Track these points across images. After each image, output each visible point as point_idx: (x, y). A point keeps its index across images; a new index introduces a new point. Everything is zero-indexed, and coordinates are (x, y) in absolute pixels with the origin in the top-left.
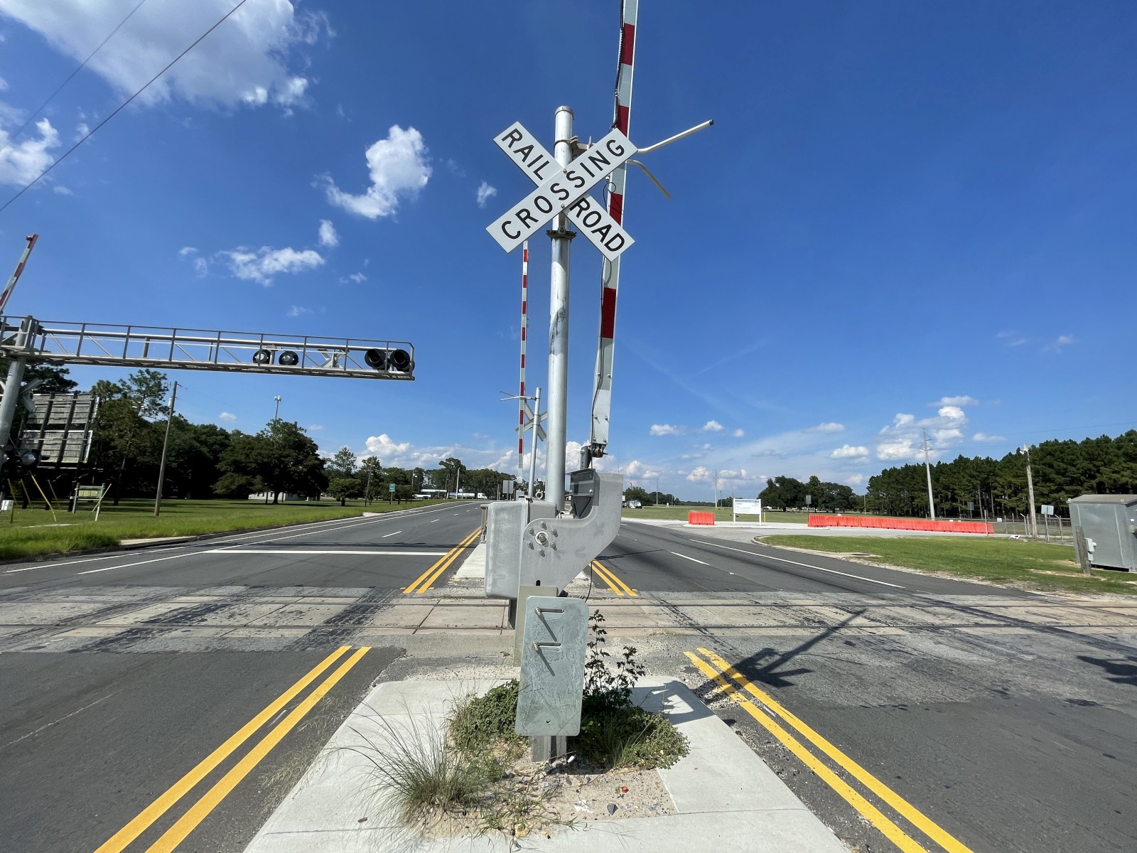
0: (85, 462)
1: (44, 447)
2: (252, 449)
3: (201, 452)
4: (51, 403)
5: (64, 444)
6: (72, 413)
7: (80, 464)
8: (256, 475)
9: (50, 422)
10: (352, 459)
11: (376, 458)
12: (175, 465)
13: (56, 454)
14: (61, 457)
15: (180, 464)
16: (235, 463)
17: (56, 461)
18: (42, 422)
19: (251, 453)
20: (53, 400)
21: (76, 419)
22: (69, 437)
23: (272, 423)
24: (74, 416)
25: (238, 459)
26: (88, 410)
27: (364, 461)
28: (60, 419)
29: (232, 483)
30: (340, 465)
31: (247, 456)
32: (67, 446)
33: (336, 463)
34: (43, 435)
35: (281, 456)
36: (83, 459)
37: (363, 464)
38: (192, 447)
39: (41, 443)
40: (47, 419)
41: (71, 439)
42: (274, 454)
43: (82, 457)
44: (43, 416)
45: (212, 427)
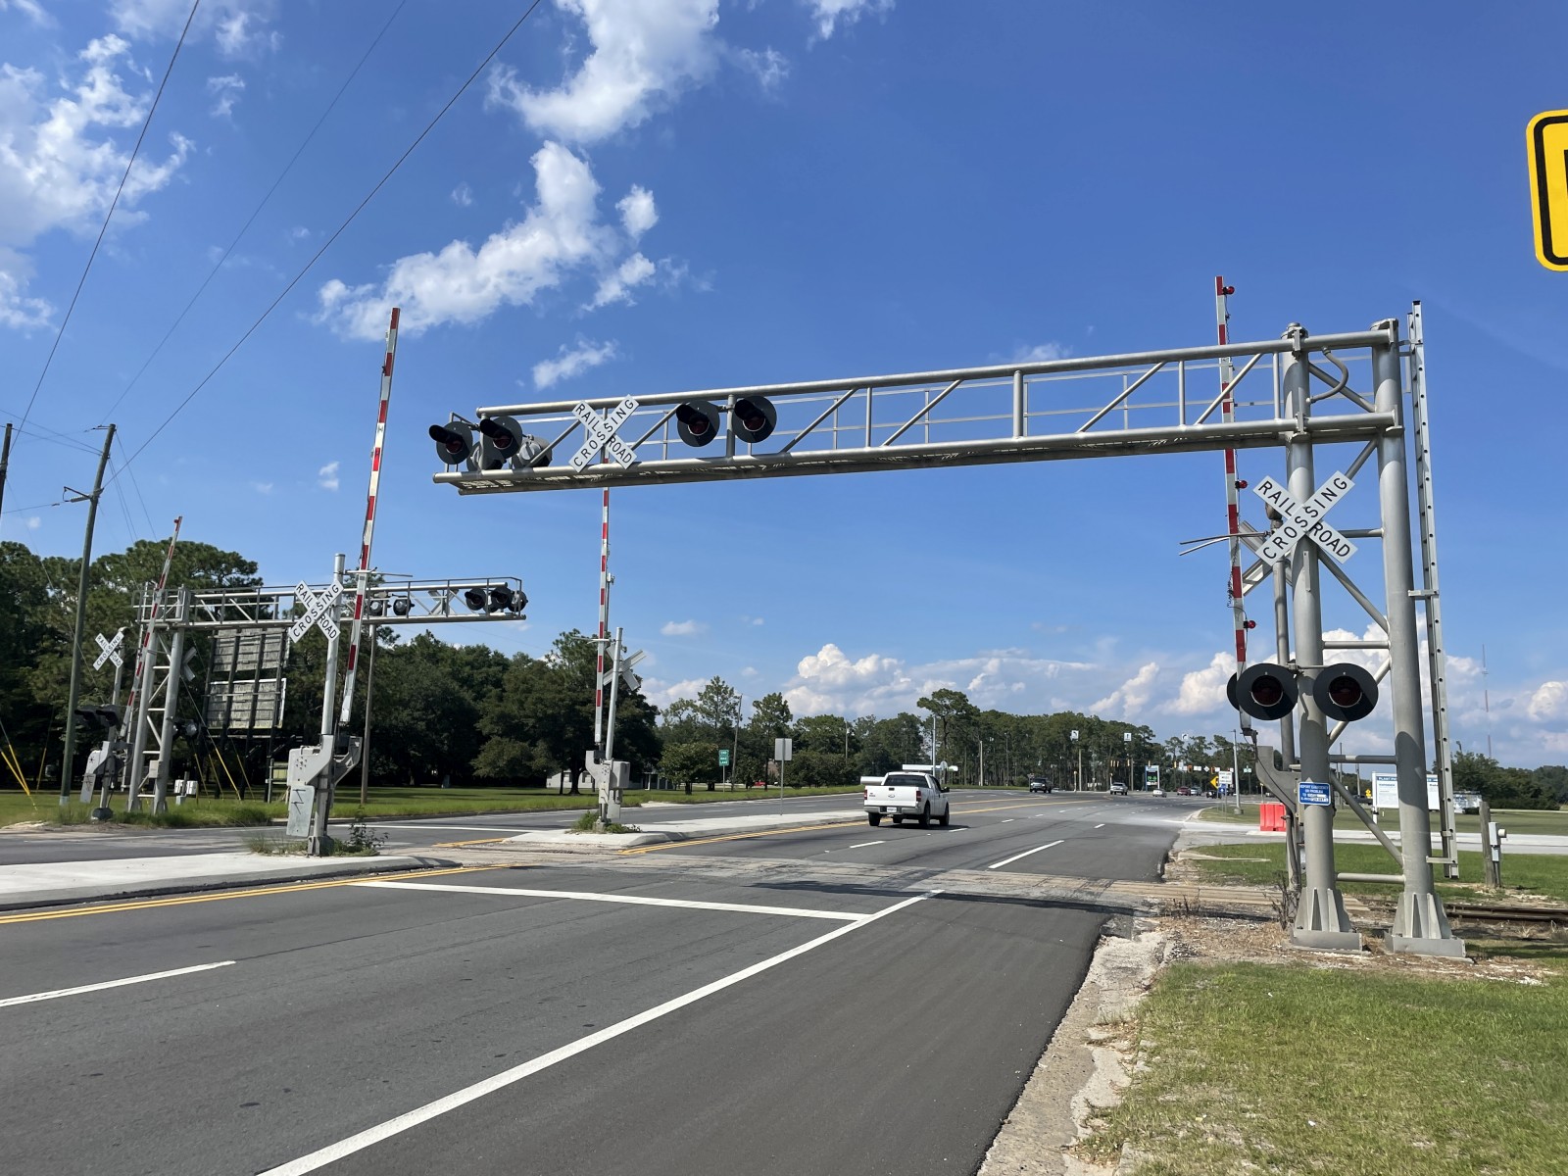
0: (280, 727)
1: (235, 706)
2: (529, 691)
3: (461, 700)
4: (238, 638)
5: (255, 700)
6: (261, 653)
7: (274, 730)
8: (537, 739)
9: (240, 668)
10: (732, 700)
11: (780, 697)
12: (422, 725)
13: (247, 716)
14: (253, 721)
15: (429, 724)
16: (503, 718)
17: (247, 727)
18: (229, 668)
19: (526, 698)
20: (240, 635)
21: (267, 661)
22: (260, 689)
23: (563, 639)
24: (265, 658)
25: (506, 711)
26: (279, 648)
27: (757, 704)
28: (249, 662)
29: (500, 754)
30: (709, 714)
31: (521, 703)
32: (259, 703)
33: (703, 711)
34: (232, 686)
35: (575, 703)
36: (277, 723)
37: (754, 711)
38: (446, 691)
39: (230, 700)
40: (235, 664)
41: (264, 693)
42: (562, 700)
43: (277, 721)
44: (230, 659)
45: (482, 651)
